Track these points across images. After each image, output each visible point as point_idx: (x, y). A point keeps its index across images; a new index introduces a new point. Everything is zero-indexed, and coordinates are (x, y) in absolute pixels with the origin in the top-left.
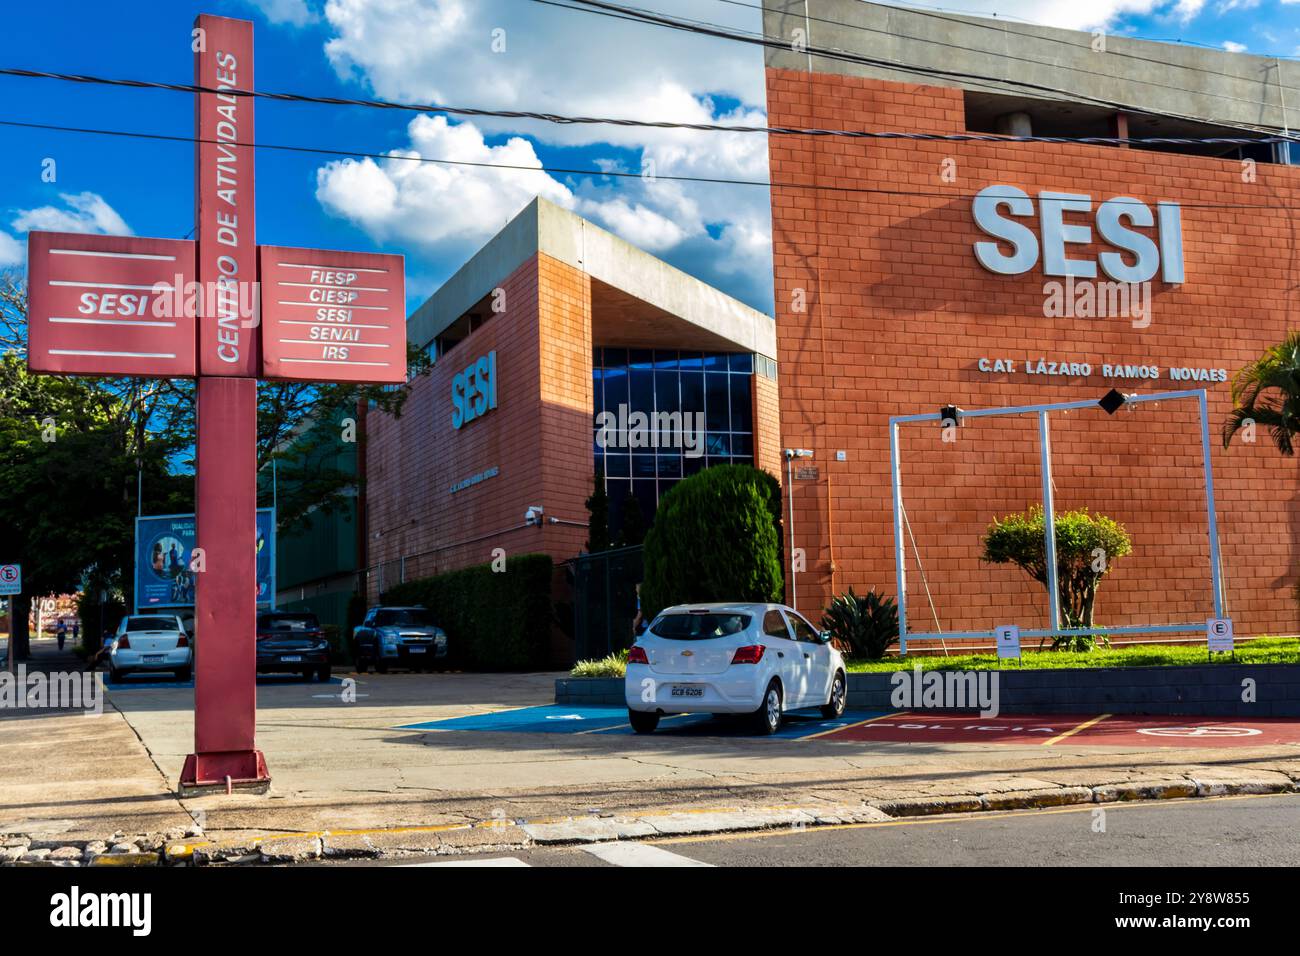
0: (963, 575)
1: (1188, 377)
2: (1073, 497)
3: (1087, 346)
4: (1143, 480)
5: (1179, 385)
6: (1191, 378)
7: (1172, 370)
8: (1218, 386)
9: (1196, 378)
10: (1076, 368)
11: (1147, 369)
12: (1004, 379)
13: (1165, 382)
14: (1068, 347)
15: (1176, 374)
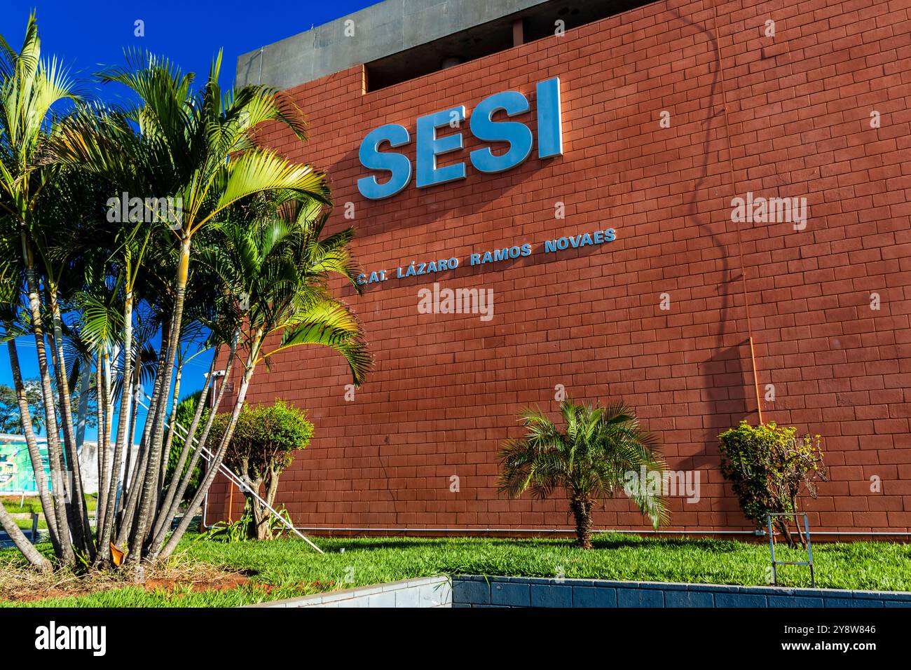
0: (330, 463)
1: (567, 245)
2: (434, 384)
3: (457, 241)
4: (509, 360)
5: (557, 255)
6: (570, 246)
7: (548, 242)
8: (605, 248)
9: (575, 245)
10: (445, 263)
11: (518, 248)
12: (378, 288)
13: (541, 256)
14: (438, 246)
15: (551, 245)
